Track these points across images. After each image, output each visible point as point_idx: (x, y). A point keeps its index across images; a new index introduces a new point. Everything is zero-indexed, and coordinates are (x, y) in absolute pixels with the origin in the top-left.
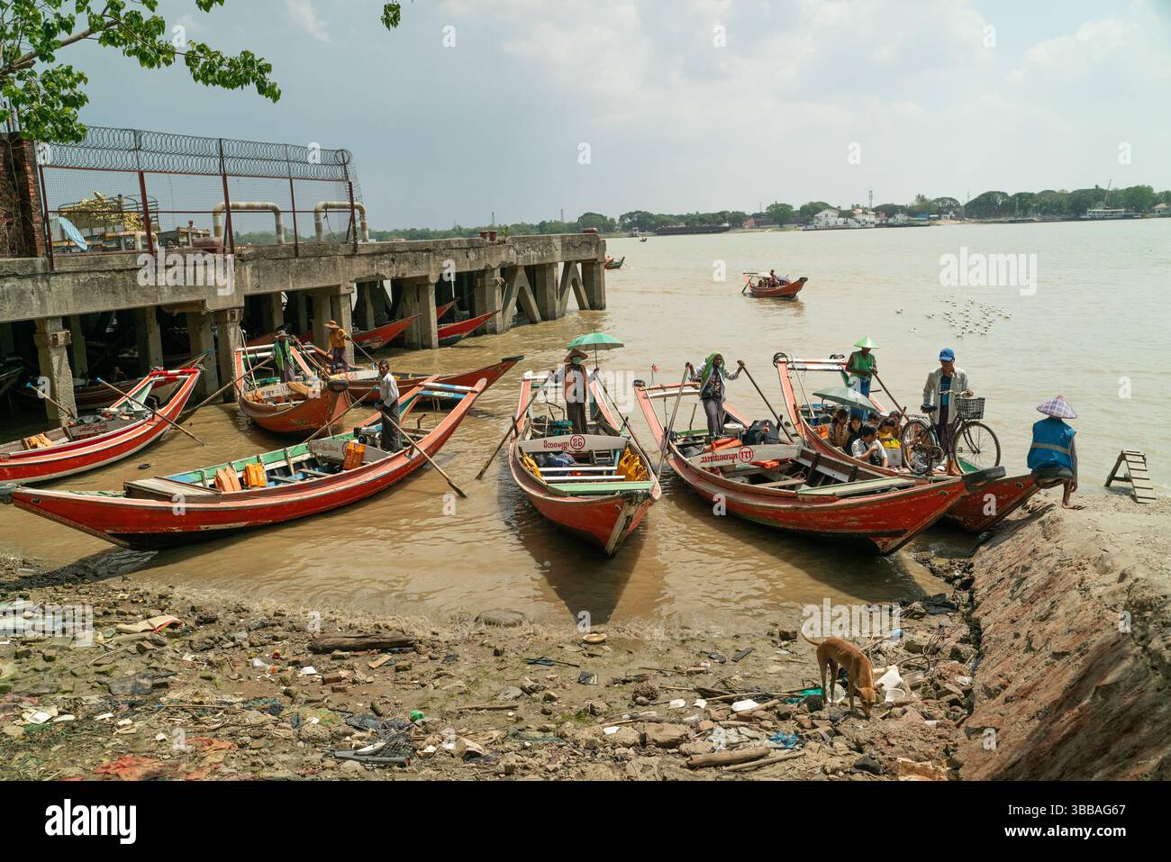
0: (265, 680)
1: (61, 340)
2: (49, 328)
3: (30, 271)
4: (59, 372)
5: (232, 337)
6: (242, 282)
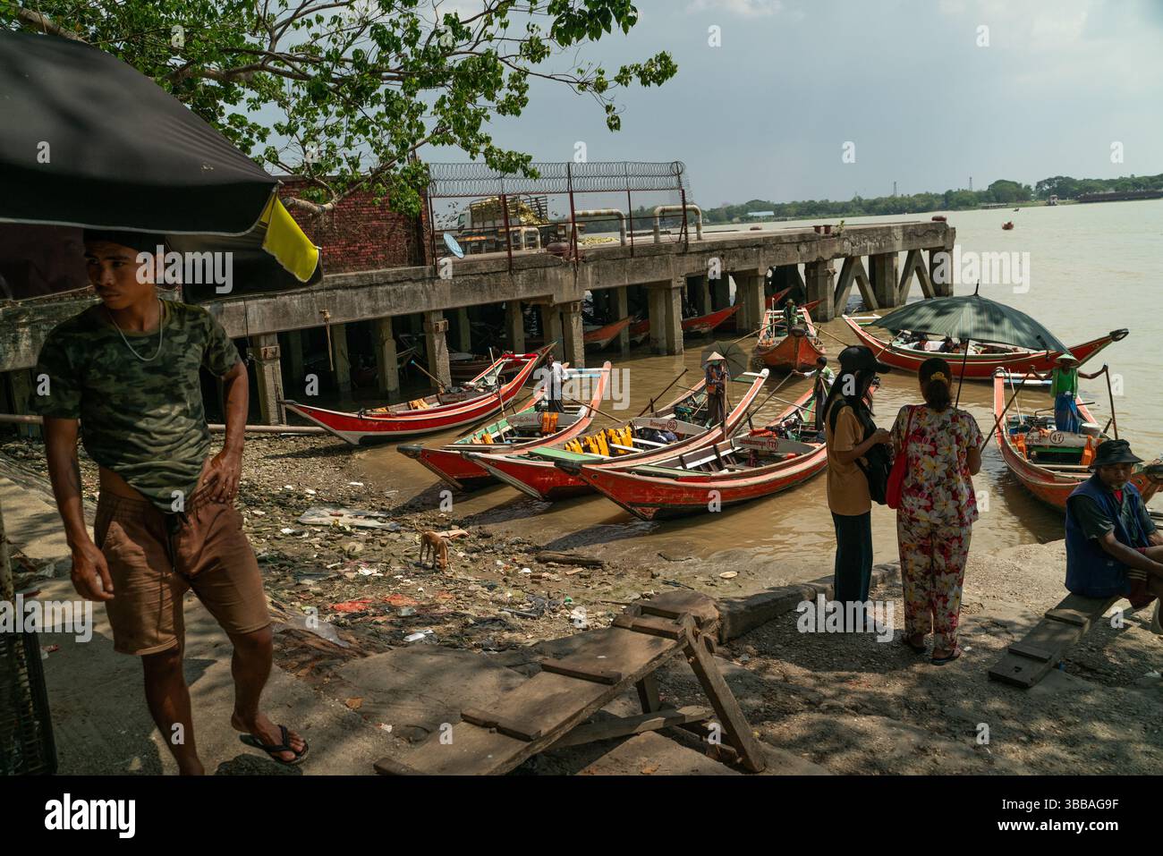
0: (498, 572)
1: (441, 328)
2: (433, 318)
3: (420, 276)
4: (439, 351)
5: (574, 324)
6: (584, 280)
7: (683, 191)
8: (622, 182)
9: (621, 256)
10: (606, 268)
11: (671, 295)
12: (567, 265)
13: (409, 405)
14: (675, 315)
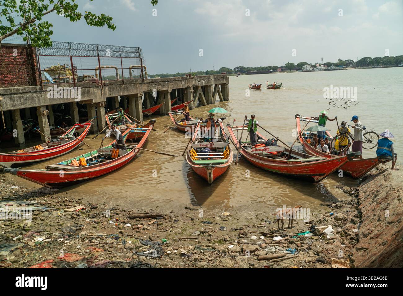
0: (113, 228)
1: (45, 113)
2: (42, 109)
3: (35, 90)
4: (45, 124)
5: (102, 111)
6: (105, 93)
7: (141, 59)
8: (118, 54)
9: (119, 84)
10: (113, 88)
11: (138, 100)
12: (98, 87)
13: (34, 148)
14: (140, 108)
